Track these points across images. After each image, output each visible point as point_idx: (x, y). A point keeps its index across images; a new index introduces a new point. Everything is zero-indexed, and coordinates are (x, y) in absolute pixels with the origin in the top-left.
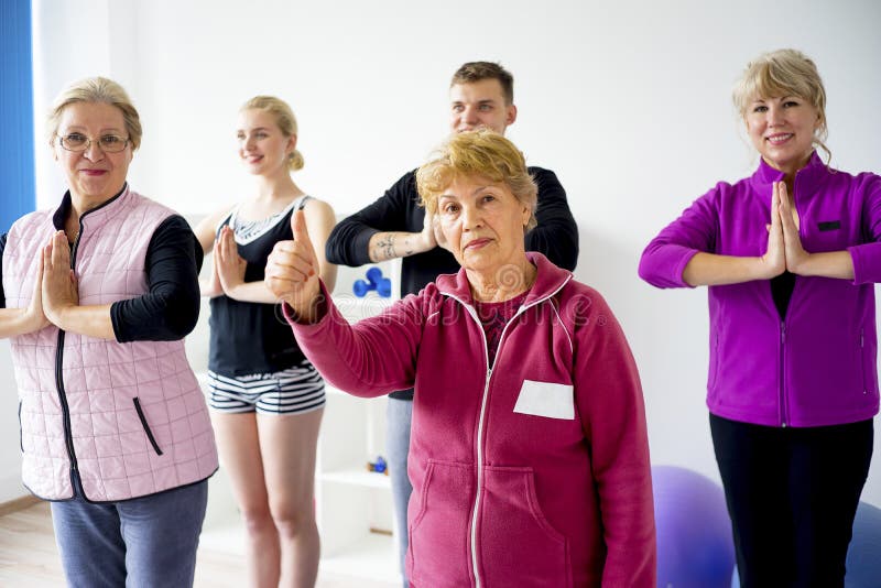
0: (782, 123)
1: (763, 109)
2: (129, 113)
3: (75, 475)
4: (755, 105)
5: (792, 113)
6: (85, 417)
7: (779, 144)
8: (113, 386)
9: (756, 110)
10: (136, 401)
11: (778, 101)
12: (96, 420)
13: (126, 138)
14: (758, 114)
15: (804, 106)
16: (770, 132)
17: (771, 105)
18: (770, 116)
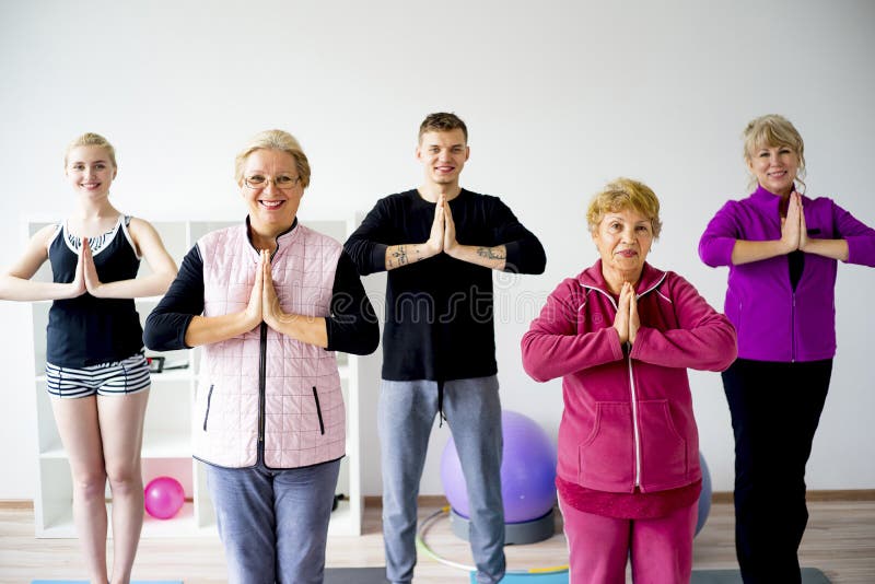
0: (781, 164)
1: (766, 155)
2: (299, 159)
3: (261, 446)
4: (762, 152)
5: (786, 158)
6: (278, 398)
7: (778, 178)
8: (303, 375)
9: (762, 156)
10: (314, 389)
11: (777, 149)
12: (286, 401)
13: (297, 177)
14: (764, 158)
15: (793, 153)
16: (771, 170)
17: (773, 152)
18: (773, 159)
